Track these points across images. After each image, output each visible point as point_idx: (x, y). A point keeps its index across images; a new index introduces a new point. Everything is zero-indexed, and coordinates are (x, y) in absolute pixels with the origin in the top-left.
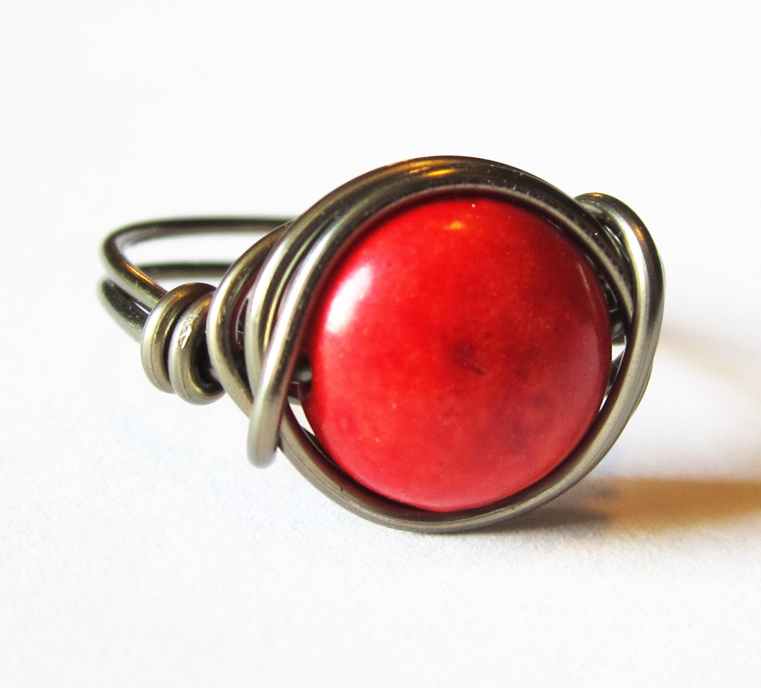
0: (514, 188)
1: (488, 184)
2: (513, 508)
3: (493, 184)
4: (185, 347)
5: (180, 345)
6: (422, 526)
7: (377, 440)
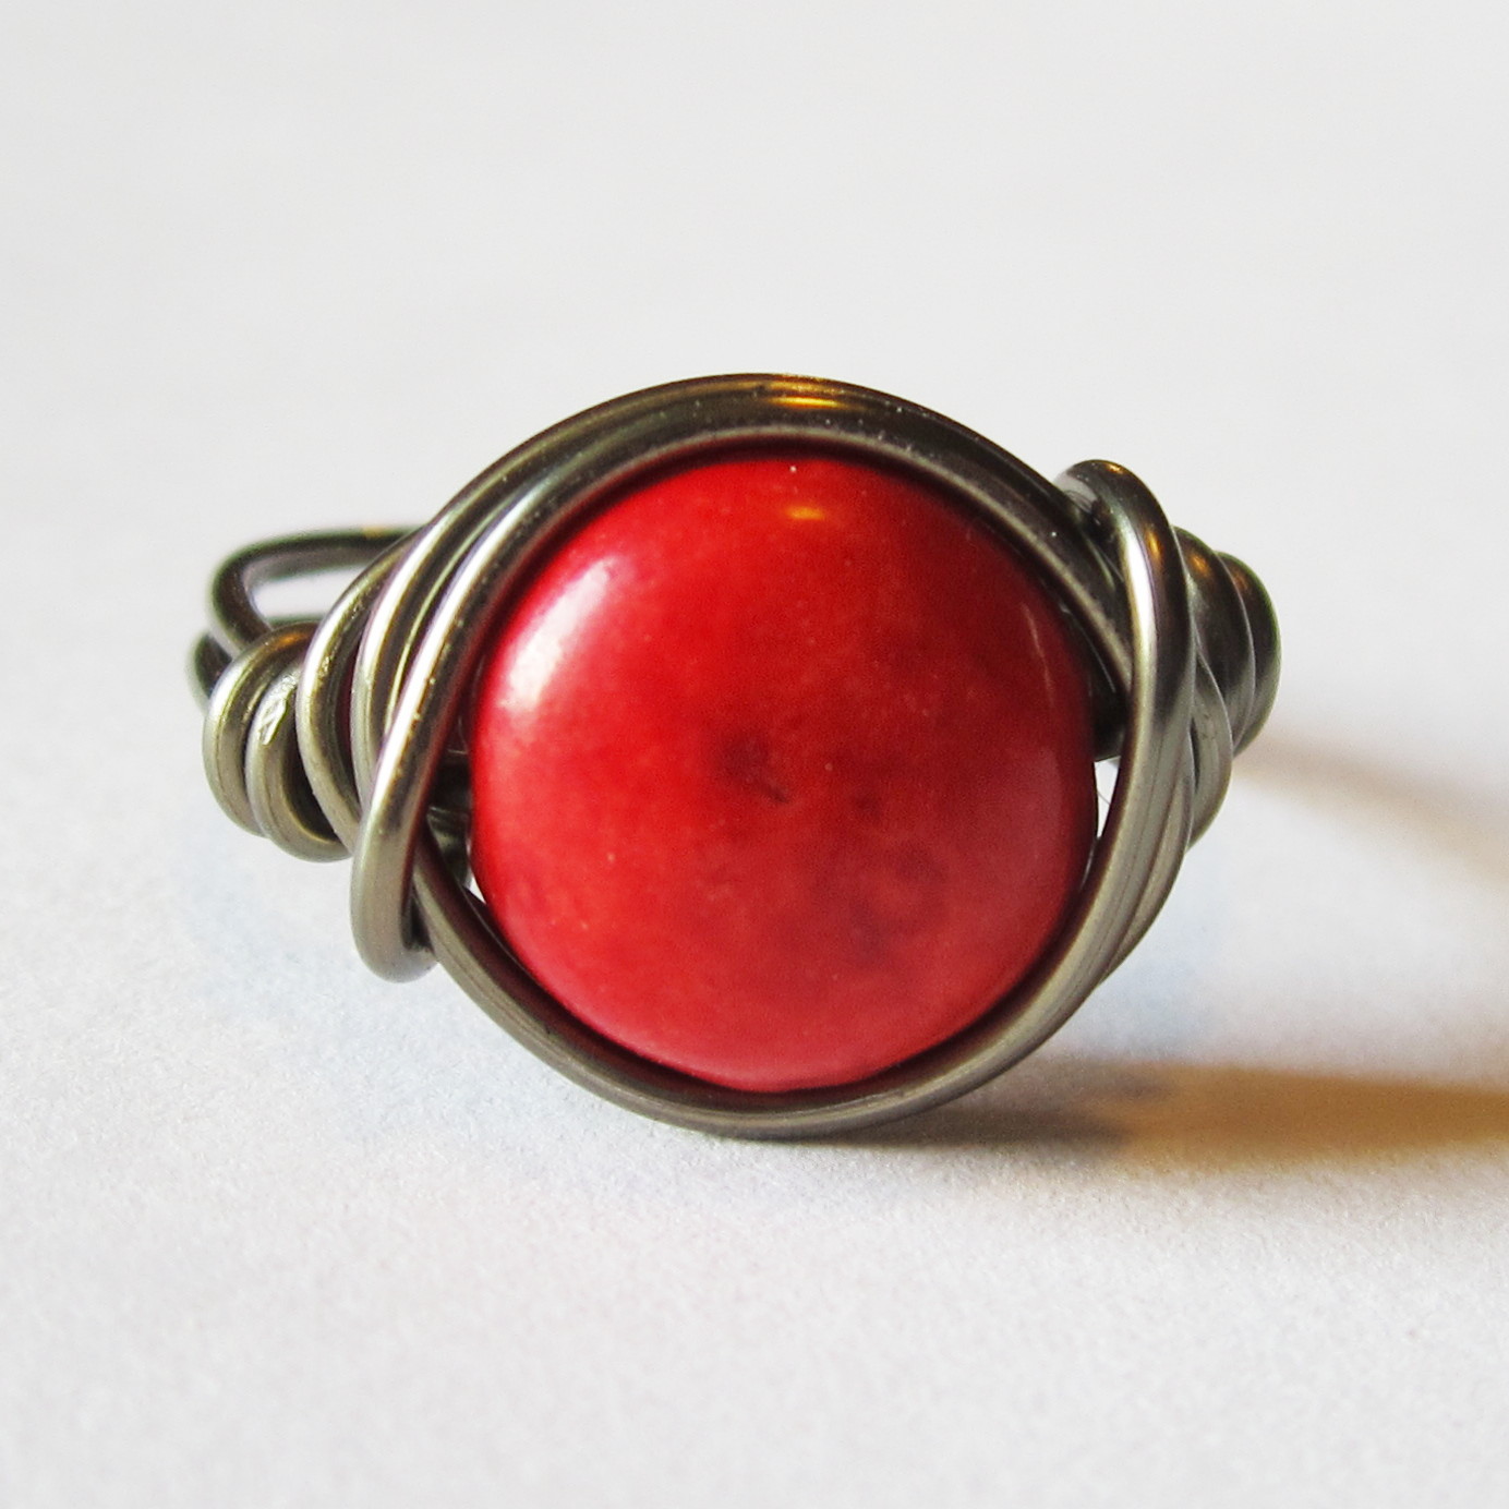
0: (880, 438)
1: (826, 427)
2: (901, 1095)
3: (837, 427)
4: (271, 741)
5: (262, 738)
6: (722, 1120)
7: (585, 926)
